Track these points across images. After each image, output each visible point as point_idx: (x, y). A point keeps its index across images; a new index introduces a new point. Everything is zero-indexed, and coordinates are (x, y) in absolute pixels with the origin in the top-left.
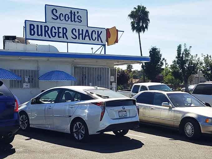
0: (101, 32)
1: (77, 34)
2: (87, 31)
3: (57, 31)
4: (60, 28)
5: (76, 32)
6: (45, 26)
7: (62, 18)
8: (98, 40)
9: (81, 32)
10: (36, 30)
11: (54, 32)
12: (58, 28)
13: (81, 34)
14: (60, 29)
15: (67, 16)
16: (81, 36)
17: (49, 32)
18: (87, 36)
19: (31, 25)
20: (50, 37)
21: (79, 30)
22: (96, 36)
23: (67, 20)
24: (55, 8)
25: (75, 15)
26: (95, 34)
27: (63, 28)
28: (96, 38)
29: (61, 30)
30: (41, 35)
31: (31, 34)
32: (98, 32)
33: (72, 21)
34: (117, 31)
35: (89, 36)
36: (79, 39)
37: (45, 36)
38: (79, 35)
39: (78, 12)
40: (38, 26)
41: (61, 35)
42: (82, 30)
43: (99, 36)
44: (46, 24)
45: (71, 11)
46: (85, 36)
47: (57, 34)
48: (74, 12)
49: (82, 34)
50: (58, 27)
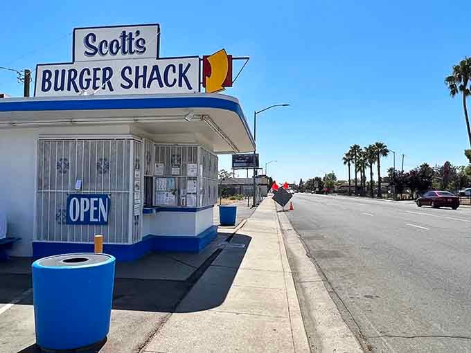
0: (189, 65)
1: (132, 78)
2: (156, 68)
3: (91, 77)
4: (99, 69)
5: (130, 73)
6: (70, 71)
7: (104, 51)
8: (180, 85)
9: (141, 73)
10: (52, 80)
11: (86, 80)
12: (95, 70)
13: (141, 76)
14: (97, 71)
15: (115, 43)
16: (141, 80)
17: (77, 81)
18: (155, 78)
19: (45, 72)
20: (77, 91)
21: (137, 68)
22: (177, 76)
23: (114, 51)
24: (91, 31)
25: (131, 39)
26: (174, 71)
27: (105, 70)
28: (175, 80)
29: (100, 74)
30: (62, 88)
31: (43, 89)
32: (181, 66)
33: (124, 52)
34: (230, 58)
35: (159, 78)
36: (137, 87)
37: (69, 89)
38: (137, 77)
39: (138, 33)
40: (57, 72)
41: (99, 83)
42: (145, 68)
43: (182, 75)
44: (72, 67)
45: (124, 32)
46: (151, 79)
47: (91, 82)
48: (131, 34)
49: (144, 76)
50: (94, 69)
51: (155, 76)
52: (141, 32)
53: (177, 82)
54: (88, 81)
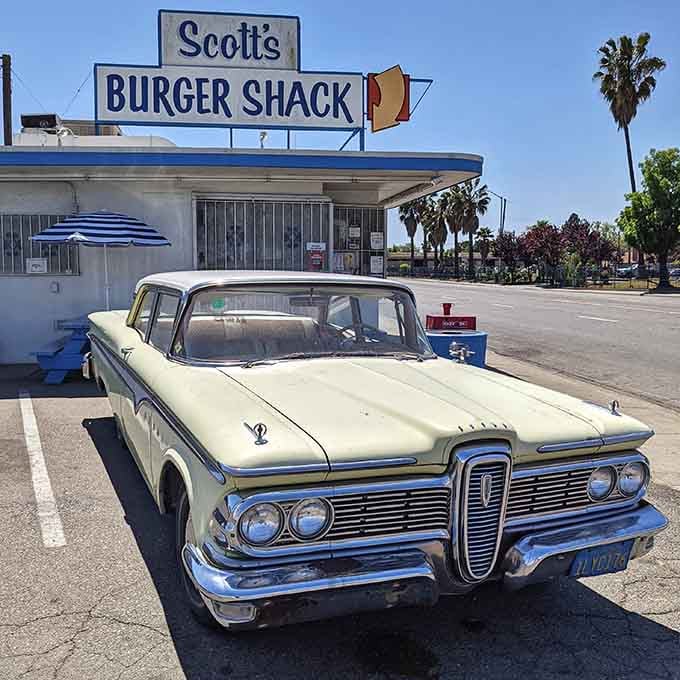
0: (348, 86)
1: (261, 98)
2: (297, 86)
3: (194, 91)
4: (206, 80)
5: (258, 91)
6: (156, 80)
7: (212, 50)
8: (336, 115)
9: (275, 92)
10: (126, 92)
11: (185, 96)
12: (200, 82)
13: (275, 97)
14: (203, 84)
15: (230, 40)
16: (275, 103)
17: (169, 96)
18: (297, 102)
19: (111, 78)
20: (171, 114)
21: (269, 84)
22: (330, 100)
23: (229, 53)
24: (188, 18)
25: (255, 36)
26: (326, 94)
27: (216, 82)
28: (328, 107)
29: (207, 89)
30: (144, 107)
31: (111, 107)
32: (336, 85)
33: (245, 56)
34: (407, 79)
35: (303, 102)
36: (269, 113)
37: (157, 110)
38: (269, 99)
39: (266, 27)
40: (133, 79)
41: (208, 103)
42: (281, 84)
43: (338, 99)
44: (158, 73)
45: (244, 25)
46: (291, 103)
47: (195, 102)
48: (255, 28)
49: (280, 97)
50: (197, 80)
51: (297, 98)
52: (270, 28)
53: (331, 109)
54: (189, 98)
